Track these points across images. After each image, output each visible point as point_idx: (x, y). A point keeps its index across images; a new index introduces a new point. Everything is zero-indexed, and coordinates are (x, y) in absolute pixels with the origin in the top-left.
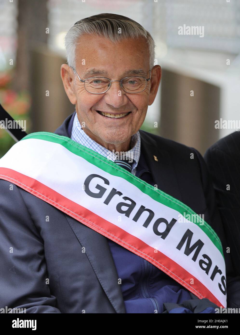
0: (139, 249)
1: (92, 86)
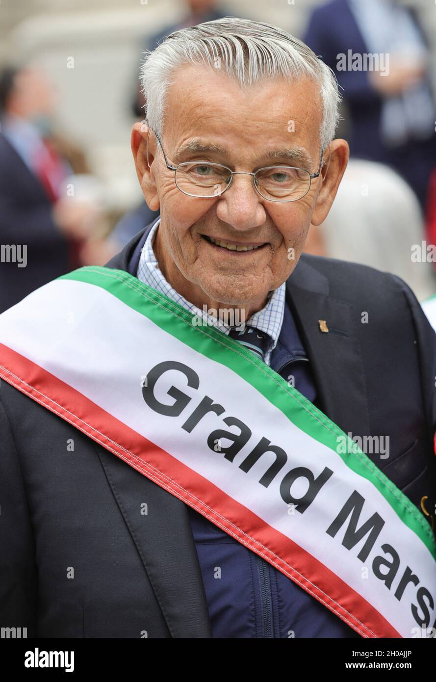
1: (193, 180)
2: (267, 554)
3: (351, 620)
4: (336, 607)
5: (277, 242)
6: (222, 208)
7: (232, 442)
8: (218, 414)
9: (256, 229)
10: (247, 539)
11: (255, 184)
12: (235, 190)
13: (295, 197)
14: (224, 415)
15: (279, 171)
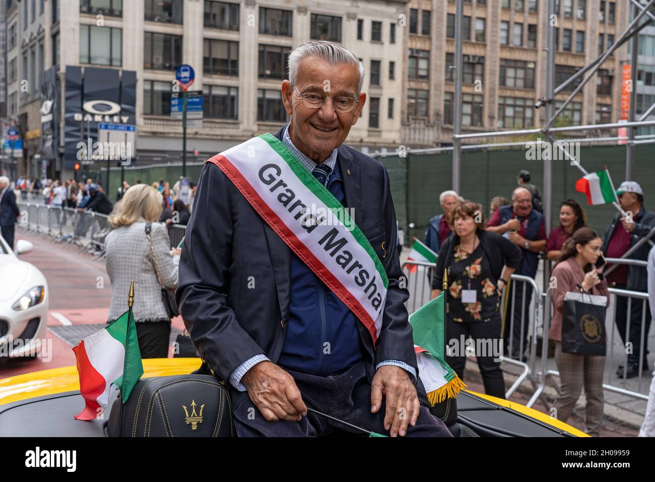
0: (286, 236)
1: (309, 101)
2: (292, 247)
3: (323, 279)
4: (317, 273)
5: (341, 127)
6: (321, 113)
7: (287, 199)
8: (284, 187)
9: (332, 122)
10: (285, 239)
11: (334, 104)
12: (326, 105)
13: (349, 111)
14: (286, 188)
15: (343, 99)
